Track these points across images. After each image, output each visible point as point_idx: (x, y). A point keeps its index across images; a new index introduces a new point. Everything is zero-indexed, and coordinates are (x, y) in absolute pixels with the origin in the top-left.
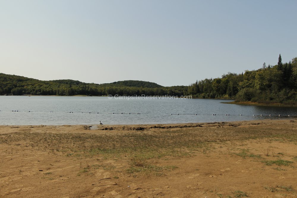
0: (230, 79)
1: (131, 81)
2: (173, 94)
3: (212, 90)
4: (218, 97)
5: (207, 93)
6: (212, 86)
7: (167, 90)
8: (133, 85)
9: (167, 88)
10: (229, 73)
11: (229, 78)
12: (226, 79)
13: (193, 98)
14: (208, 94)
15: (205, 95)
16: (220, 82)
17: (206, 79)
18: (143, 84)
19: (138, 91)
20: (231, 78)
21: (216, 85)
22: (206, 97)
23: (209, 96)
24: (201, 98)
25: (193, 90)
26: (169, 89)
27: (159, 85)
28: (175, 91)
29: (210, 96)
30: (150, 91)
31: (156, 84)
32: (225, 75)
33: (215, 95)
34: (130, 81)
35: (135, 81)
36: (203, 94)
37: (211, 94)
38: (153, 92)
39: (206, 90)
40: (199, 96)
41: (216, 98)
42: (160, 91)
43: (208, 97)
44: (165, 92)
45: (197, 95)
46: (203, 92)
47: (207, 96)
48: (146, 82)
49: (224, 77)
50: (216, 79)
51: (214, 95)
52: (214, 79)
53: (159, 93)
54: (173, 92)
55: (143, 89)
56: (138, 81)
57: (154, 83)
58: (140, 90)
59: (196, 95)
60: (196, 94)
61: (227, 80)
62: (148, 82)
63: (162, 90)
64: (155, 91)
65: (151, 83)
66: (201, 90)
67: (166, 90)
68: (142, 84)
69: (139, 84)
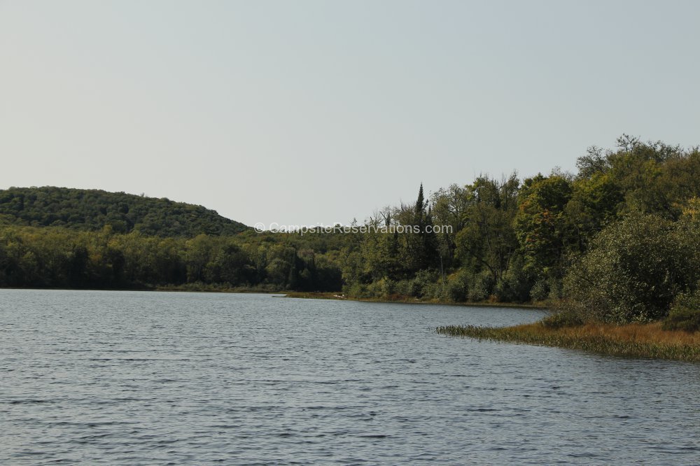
0: (626, 181)
1: (56, 195)
2: (304, 273)
3: (510, 249)
4: (551, 294)
5: (478, 269)
6: (515, 223)
7: (265, 253)
8: (65, 219)
9: (268, 240)
10: (625, 144)
11: (621, 174)
12: (605, 178)
13: (393, 297)
14: (486, 273)
15: (466, 281)
16: (566, 201)
17: (481, 182)
18: (130, 215)
19: (82, 255)
20: (634, 175)
21: (536, 219)
22: (471, 294)
23: (490, 286)
24: (442, 302)
25: (394, 250)
26: (275, 247)
27: (228, 221)
28: (319, 256)
29: (499, 286)
30: (161, 253)
31: (213, 215)
32: (603, 155)
33: (532, 281)
34: (48, 191)
35: (81, 194)
36: (455, 279)
37: (509, 275)
38: (178, 258)
39: (476, 248)
40: (428, 288)
41: (535, 302)
42: (218, 257)
43: (487, 298)
44: (253, 264)
45: (417, 280)
46: (458, 264)
47: (476, 290)
48: (153, 202)
49: (593, 167)
50: (540, 178)
51: (522, 280)
52: (529, 182)
53: (217, 270)
54: (300, 264)
55: (114, 244)
56: (97, 195)
57: (200, 211)
58: (92, 248)
59: (410, 285)
60: (410, 274)
61: (607, 187)
62: (166, 200)
63: (232, 249)
64: (186, 256)
65: (183, 205)
66: (443, 249)
67: (262, 248)
68: (126, 210)
69: (104, 211)
